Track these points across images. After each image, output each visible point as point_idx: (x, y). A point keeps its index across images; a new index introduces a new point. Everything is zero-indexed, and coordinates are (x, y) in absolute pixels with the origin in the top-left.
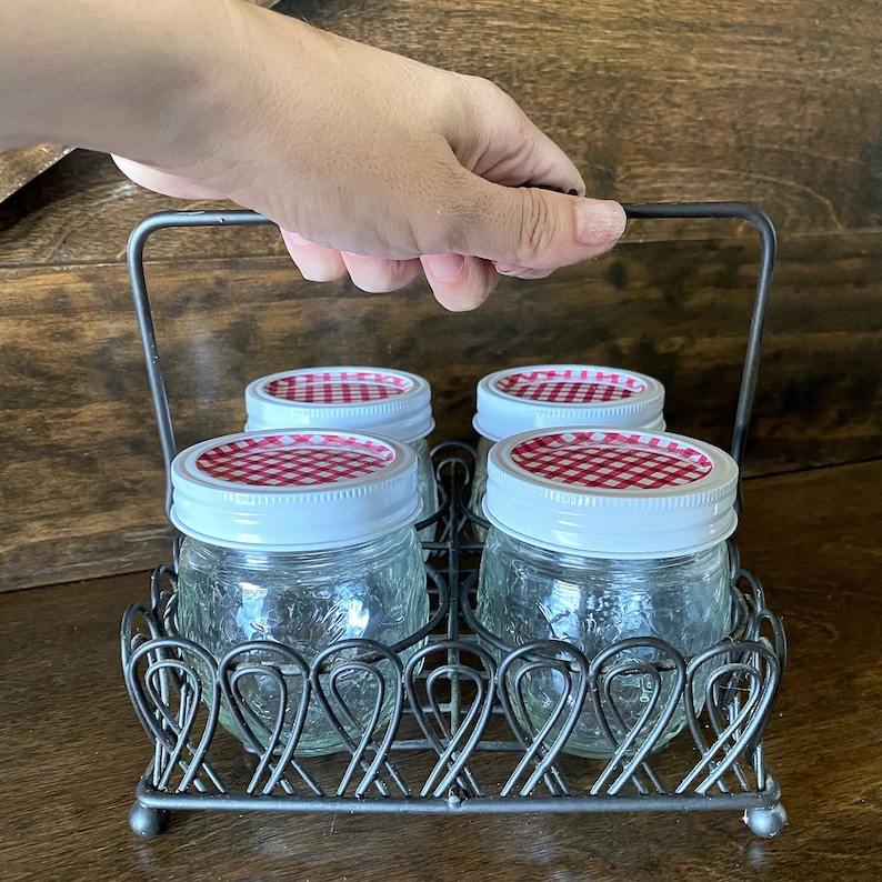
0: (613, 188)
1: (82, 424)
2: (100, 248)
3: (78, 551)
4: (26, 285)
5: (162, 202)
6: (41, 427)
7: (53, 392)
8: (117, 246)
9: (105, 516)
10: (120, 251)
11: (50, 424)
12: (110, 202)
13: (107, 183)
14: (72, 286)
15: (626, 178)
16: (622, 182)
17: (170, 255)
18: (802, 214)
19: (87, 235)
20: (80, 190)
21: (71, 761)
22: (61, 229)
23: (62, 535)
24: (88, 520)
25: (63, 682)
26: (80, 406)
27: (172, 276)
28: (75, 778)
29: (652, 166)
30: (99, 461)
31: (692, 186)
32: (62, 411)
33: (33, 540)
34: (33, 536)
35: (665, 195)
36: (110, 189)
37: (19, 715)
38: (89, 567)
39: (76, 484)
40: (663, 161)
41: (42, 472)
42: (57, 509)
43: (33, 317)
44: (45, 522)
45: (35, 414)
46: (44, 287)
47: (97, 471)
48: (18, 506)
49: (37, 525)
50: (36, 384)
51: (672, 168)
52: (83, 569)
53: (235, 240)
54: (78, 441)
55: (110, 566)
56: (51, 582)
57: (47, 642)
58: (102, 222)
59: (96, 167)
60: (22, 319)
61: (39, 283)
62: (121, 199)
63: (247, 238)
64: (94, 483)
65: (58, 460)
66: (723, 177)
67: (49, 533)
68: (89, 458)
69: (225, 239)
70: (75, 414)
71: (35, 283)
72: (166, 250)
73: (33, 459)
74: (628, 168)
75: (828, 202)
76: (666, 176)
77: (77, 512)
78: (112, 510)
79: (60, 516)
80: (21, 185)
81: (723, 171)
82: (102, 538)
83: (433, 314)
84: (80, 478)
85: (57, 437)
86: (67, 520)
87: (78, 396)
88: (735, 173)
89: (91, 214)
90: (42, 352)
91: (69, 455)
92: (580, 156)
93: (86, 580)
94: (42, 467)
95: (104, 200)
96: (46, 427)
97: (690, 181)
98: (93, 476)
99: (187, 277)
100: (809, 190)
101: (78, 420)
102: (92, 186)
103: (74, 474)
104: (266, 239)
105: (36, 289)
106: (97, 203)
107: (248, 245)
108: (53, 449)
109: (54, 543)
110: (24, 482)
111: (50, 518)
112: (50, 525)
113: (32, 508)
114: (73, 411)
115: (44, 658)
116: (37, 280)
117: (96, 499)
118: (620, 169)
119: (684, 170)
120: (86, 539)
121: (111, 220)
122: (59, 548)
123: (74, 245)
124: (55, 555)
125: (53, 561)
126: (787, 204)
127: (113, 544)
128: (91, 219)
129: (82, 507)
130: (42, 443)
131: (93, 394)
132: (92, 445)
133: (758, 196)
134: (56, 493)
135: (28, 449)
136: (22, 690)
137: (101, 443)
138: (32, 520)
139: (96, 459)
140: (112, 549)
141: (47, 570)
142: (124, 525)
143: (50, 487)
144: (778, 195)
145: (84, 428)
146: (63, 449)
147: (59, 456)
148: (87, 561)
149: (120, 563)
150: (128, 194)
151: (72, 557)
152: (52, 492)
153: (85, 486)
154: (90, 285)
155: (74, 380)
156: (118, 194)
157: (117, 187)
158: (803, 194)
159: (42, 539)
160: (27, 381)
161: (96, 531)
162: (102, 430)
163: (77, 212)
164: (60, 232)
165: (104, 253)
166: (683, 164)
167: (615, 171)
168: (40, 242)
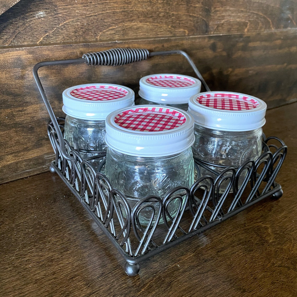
0: (210, 15)
1: (28, 114)
2: (31, 39)
3: (27, 165)
4: (5, 56)
5: (56, 20)
6: (11, 116)
7: (17, 101)
8: (37, 38)
9: (38, 150)
10: (39, 40)
11: (16, 115)
12: (34, 19)
13: (33, 11)
14: (24, 56)
15: (214, 11)
16: (213, 13)
17: (59, 42)
18: (263, 25)
19: (25, 33)
20: (23, 14)
21: (70, 260)
22: (15, 31)
23: (20, 160)
24: (30, 152)
25: (46, 224)
26: (27, 106)
27: (64, 51)
28: (77, 268)
29: (222, 7)
30: (35, 128)
31: (233, 14)
32: (21, 109)
33: (9, 163)
34: (9, 161)
35: (225, 18)
36: (34, 14)
37: (36, 242)
38: (31, 171)
39: (26, 138)
40: (225, 5)
41: (12, 135)
42: (19, 149)
43: (8, 70)
44: (13, 155)
45: (9, 111)
46: (13, 57)
47: (34, 132)
48: (2, 149)
49: (10, 156)
50: (9, 98)
51: (228, 8)
52: (28, 172)
53: (84, 35)
54: (27, 121)
55: (39, 169)
56: (17, 179)
57: (29, 206)
58: (32, 28)
59: (29, 4)
60: (3, 71)
61: (10, 55)
62: (39, 18)
63: (88, 34)
64: (33, 137)
65: (18, 129)
66: (242, 11)
67: (15, 159)
68: (31, 127)
69: (80, 35)
70: (25, 110)
71: (9, 55)
72: (57, 40)
73: (9, 130)
74: (215, 8)
75: (270, 21)
76: (226, 11)
77: (26, 149)
78: (40, 147)
79: (19, 152)
80: (3, 12)
81: (242, 9)
82: (36, 159)
83: (156, 63)
84: (28, 136)
85: (18, 120)
86: (22, 153)
87: (27, 102)
88: (245, 10)
89: (27, 25)
90: (12, 84)
91: (23, 127)
92: (200, 3)
93: (30, 176)
94: (12, 133)
95: (32, 19)
96: (14, 116)
97: (233, 13)
98: (33, 134)
99: (70, 51)
100: (265, 16)
101: (26, 112)
102: (28, 12)
103: (25, 134)
104: (95, 34)
105: (9, 58)
106: (29, 20)
107: (88, 37)
108: (16, 125)
109: (17, 163)
110: (5, 140)
111: (15, 153)
112: (16, 156)
113: (8, 150)
114: (25, 108)
115: (32, 213)
116: (9, 54)
117: (34, 144)
118: (212, 8)
119: (231, 9)
120: (30, 160)
121: (35, 27)
122: (19, 165)
123: (20, 38)
124: (18, 168)
125: (17, 170)
126: (259, 22)
127: (41, 161)
128: (27, 27)
129: (28, 147)
130: (12, 123)
131: (33, 101)
132: (32, 122)
133: (252, 18)
134: (18, 143)
135: (6, 126)
136: (30, 230)
137: (36, 121)
138: (9, 155)
139: (34, 127)
140: (40, 163)
141: (14, 174)
142: (45, 153)
143: (15, 140)
144: (257, 18)
145: (29, 115)
146: (21, 124)
147: (19, 127)
148: (30, 169)
149: (43, 168)
150: (42, 16)
151: (24, 168)
152: (17, 142)
153: (29, 139)
154: (31, 55)
155: (25, 95)
156: (38, 16)
157: (37, 13)
158: (264, 18)
159: (13, 162)
160: (5, 97)
161: (34, 156)
162: (36, 115)
163: (21, 24)
164: (14, 32)
165: (32, 41)
166: (231, 7)
167: (211, 9)
168: (6, 37)
